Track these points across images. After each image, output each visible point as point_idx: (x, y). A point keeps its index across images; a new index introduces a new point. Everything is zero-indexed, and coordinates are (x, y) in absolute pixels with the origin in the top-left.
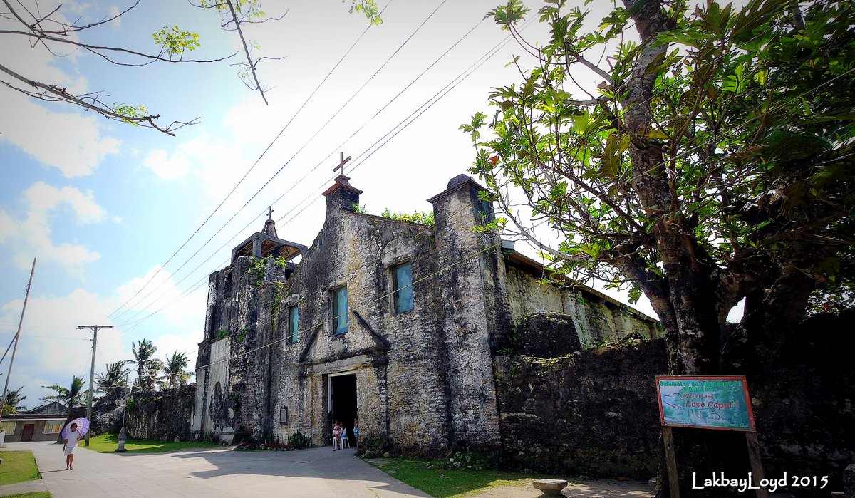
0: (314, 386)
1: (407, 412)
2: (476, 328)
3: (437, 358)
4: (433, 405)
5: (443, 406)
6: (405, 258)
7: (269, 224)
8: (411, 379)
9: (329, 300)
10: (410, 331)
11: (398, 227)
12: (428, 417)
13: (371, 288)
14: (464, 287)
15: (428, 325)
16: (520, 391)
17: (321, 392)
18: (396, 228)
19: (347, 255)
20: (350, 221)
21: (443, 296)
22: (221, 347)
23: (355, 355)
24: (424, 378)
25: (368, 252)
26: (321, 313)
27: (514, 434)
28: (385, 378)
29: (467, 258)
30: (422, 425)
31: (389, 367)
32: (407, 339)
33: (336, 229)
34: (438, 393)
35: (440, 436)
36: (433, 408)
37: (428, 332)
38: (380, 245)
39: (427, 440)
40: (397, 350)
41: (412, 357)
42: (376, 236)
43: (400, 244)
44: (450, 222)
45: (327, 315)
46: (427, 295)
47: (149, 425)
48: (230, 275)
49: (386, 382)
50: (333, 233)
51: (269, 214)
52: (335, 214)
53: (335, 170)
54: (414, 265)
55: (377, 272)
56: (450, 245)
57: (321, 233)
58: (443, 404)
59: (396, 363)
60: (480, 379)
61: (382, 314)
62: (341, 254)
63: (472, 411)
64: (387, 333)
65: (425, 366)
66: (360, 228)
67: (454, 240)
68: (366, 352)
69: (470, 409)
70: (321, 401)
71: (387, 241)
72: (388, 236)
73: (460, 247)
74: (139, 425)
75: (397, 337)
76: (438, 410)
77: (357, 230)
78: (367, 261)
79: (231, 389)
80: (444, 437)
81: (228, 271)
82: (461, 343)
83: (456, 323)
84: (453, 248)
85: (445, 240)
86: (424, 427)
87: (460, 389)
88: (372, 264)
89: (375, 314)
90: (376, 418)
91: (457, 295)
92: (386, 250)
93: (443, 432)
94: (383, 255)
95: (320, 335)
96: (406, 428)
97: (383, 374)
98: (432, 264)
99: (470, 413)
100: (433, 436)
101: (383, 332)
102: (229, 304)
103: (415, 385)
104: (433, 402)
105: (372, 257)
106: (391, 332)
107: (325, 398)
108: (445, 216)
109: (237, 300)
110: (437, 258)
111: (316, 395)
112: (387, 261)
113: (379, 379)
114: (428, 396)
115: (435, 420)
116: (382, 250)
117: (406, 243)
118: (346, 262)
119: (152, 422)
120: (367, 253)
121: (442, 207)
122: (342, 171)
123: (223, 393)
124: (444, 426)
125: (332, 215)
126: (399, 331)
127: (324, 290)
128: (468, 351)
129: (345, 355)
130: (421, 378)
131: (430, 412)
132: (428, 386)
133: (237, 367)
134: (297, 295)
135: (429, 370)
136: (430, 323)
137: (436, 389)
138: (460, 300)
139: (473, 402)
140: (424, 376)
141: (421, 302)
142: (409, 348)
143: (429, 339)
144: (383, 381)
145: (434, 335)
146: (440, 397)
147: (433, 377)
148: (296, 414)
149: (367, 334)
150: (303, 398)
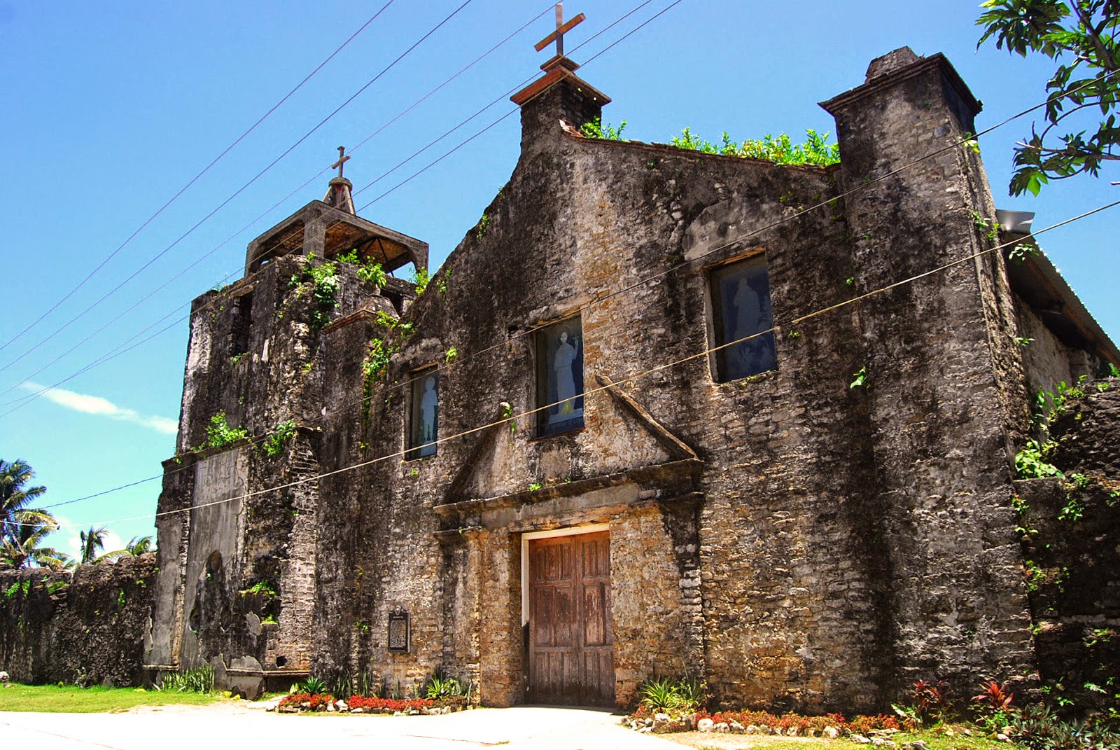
0: (488, 563)
2: (965, 414)
3: (846, 489)
4: (835, 603)
5: (863, 606)
6: (751, 245)
7: (338, 187)
9: (527, 352)
10: (767, 423)
11: (728, 171)
12: (819, 632)
13: (651, 320)
14: (927, 315)
15: (819, 407)
16: (1091, 562)
17: (504, 577)
18: (724, 175)
19: (579, 243)
20: (590, 160)
21: (868, 335)
22: (222, 469)
23: (607, 484)
24: (808, 539)
25: (641, 233)
26: (504, 385)
27: (1073, 667)
28: (696, 539)
29: (938, 242)
30: (802, 650)
31: (706, 512)
32: (760, 443)
33: (548, 181)
34: (850, 575)
35: (854, 678)
36: (835, 610)
37: (821, 425)
38: (677, 215)
40: (729, 472)
41: (774, 487)
42: (667, 194)
43: (739, 212)
44: (886, 156)
45: (522, 389)
46: (818, 336)
47: (37, 648)
48: (246, 302)
49: (698, 550)
50: (543, 190)
51: (340, 164)
52: (547, 144)
53: (540, 47)
54: (779, 261)
55: (671, 282)
56: (887, 209)
57: (507, 189)
58: (864, 600)
59: (726, 503)
61: (685, 385)
62: (565, 241)
63: (955, 615)
64: (699, 429)
65: (812, 508)
66: (619, 176)
67: (897, 200)
68: (641, 476)
69: (947, 610)
70: (505, 599)
71: (700, 207)
72: (700, 193)
73: (915, 215)
74: (10, 649)
75: (731, 440)
76: (849, 615)
77: (610, 181)
78: (638, 254)
79: (250, 567)
80: (866, 679)
81: (243, 292)
82: (922, 451)
83: (905, 399)
84: (895, 217)
85: (874, 199)
86: (809, 656)
87: (919, 561)
88: (653, 264)
89: (663, 386)
90: (670, 638)
91: (911, 335)
92: (695, 227)
93: (865, 668)
94: (687, 240)
95: (503, 439)
96: (756, 661)
97: (691, 529)
98: (831, 258)
99: (950, 619)
100: (834, 678)
101: (688, 428)
102: (242, 369)
103: (783, 556)
104: (834, 595)
105: (654, 245)
106: (712, 428)
107: (514, 590)
108: (872, 142)
109: (265, 358)
110: (850, 244)
111: (491, 582)
112: (698, 252)
113: (677, 541)
115: (843, 639)
116: (684, 227)
117: (755, 211)
118: (577, 260)
119: (44, 643)
120: (641, 236)
121: (863, 121)
122: (560, 48)
123: (228, 577)
124: (865, 655)
125: (537, 148)
126: (736, 424)
127: (512, 329)
128: (943, 469)
129: (578, 485)
131: (826, 619)
132: (820, 556)
133: (265, 517)
134: (435, 341)
135: (823, 518)
136: (827, 404)
137: (844, 564)
138: (919, 343)
139: (957, 593)
141: (799, 352)
142: (765, 465)
143: (823, 443)
144: (691, 548)
145: (839, 431)
146: (856, 584)
147: (836, 536)
148: (433, 629)
149: (640, 435)
150: (454, 591)
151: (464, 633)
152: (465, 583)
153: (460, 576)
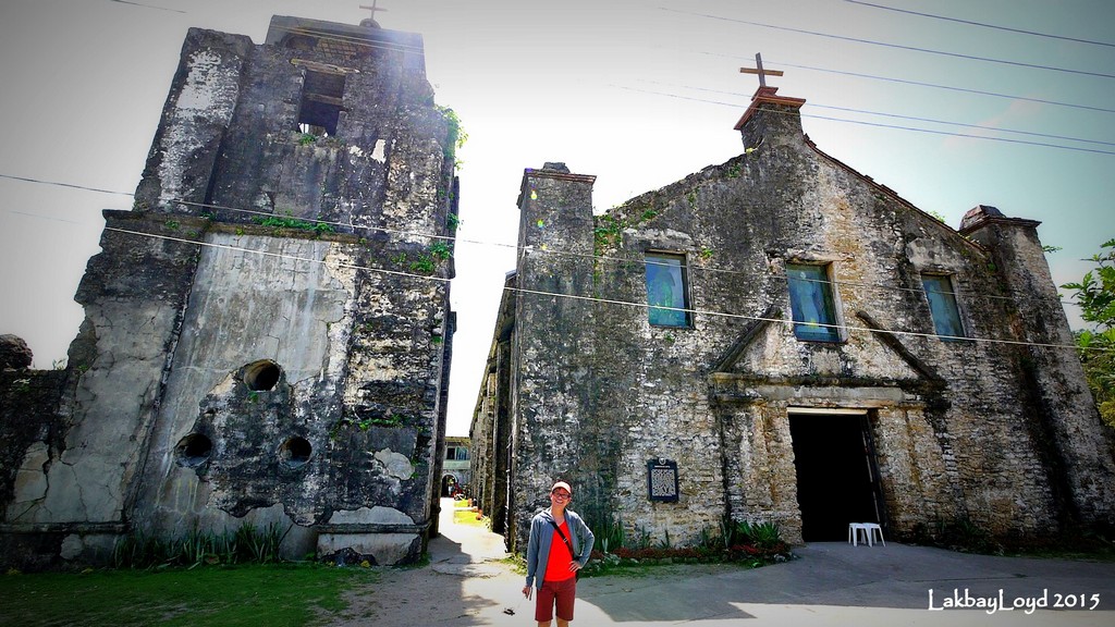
0: (766, 425)
1: (992, 484)
2: (1078, 389)
3: (1023, 415)
4: (1030, 476)
5: (1044, 478)
6: (950, 270)
8: (990, 437)
10: (974, 370)
11: (929, 224)
12: (1025, 492)
13: (890, 289)
15: (1000, 369)
18: (926, 225)
23: (872, 385)
24: (1010, 438)
25: (874, 233)
26: (769, 293)
28: (946, 430)
30: (1019, 502)
31: (949, 415)
32: (973, 381)
34: (1033, 461)
35: (1047, 518)
36: (1030, 480)
37: (1004, 379)
38: (897, 233)
39: (1030, 523)
40: (957, 393)
41: (986, 407)
42: (891, 218)
43: (939, 250)
44: (1020, 257)
45: (787, 300)
54: (966, 285)
55: (900, 271)
56: (1025, 282)
58: (1043, 475)
59: (959, 411)
60: (1095, 448)
61: (922, 335)
63: (1095, 486)
64: (935, 364)
65: (1008, 422)
67: (1029, 279)
68: (903, 385)
69: (1091, 483)
71: (913, 236)
72: (912, 228)
75: (955, 375)
76: (1038, 483)
77: (848, 192)
78: (874, 245)
80: (1053, 518)
82: (1064, 403)
83: (1052, 377)
84: (1030, 288)
85: (1018, 275)
86: (1024, 505)
87: (1075, 458)
88: (886, 255)
89: (907, 331)
92: (914, 247)
93: (1051, 513)
94: (909, 250)
95: (774, 332)
96: (995, 507)
97: (942, 423)
99: (1093, 487)
100: (1038, 518)
101: (928, 361)
103: (998, 447)
104: (1028, 471)
105: (885, 244)
106: (943, 365)
109: (379, 158)
112: (918, 262)
113: (936, 430)
114: (1019, 462)
115: (1037, 496)
116: (904, 243)
120: (874, 236)
124: (1050, 504)
126: (957, 366)
128: (1075, 413)
129: (848, 381)
130: (1004, 436)
131: (1027, 485)
132: (1018, 450)
134: (685, 236)
135: (1015, 428)
136: (1005, 369)
137: (1030, 455)
139: (1094, 475)
140: (1010, 435)
142: (978, 394)
143: (1006, 388)
144: (946, 436)
145: (1013, 384)
146: (1037, 466)
147: (1024, 439)
148: (708, 479)
149: (895, 357)
150: (738, 448)
151: (755, 484)
152: (751, 441)
153: (744, 434)
